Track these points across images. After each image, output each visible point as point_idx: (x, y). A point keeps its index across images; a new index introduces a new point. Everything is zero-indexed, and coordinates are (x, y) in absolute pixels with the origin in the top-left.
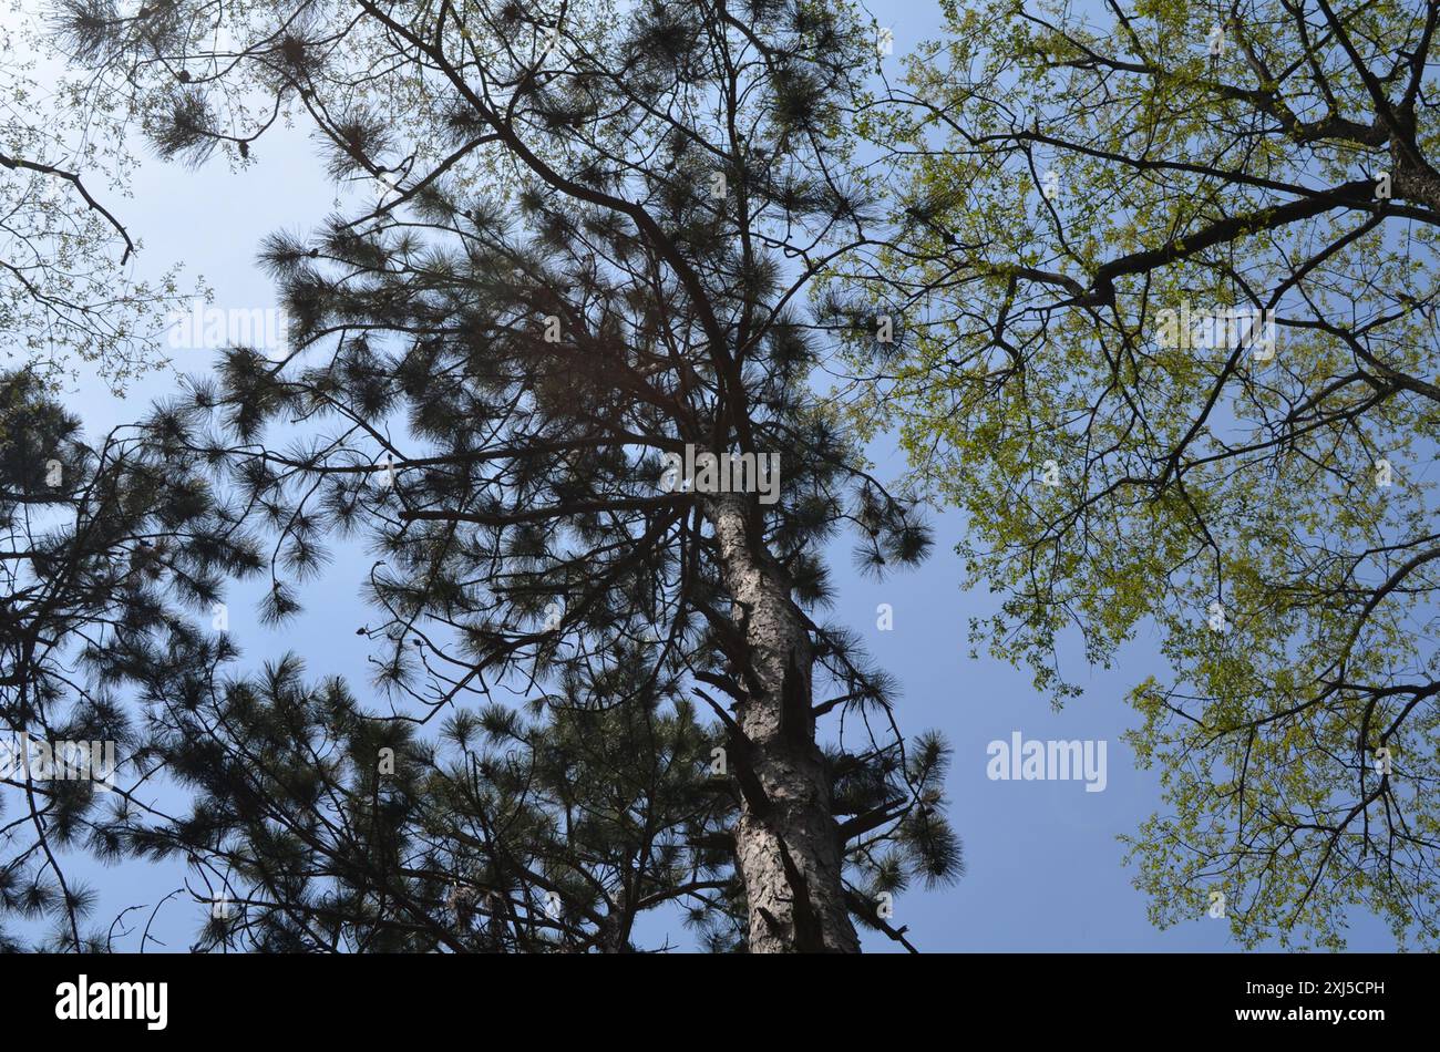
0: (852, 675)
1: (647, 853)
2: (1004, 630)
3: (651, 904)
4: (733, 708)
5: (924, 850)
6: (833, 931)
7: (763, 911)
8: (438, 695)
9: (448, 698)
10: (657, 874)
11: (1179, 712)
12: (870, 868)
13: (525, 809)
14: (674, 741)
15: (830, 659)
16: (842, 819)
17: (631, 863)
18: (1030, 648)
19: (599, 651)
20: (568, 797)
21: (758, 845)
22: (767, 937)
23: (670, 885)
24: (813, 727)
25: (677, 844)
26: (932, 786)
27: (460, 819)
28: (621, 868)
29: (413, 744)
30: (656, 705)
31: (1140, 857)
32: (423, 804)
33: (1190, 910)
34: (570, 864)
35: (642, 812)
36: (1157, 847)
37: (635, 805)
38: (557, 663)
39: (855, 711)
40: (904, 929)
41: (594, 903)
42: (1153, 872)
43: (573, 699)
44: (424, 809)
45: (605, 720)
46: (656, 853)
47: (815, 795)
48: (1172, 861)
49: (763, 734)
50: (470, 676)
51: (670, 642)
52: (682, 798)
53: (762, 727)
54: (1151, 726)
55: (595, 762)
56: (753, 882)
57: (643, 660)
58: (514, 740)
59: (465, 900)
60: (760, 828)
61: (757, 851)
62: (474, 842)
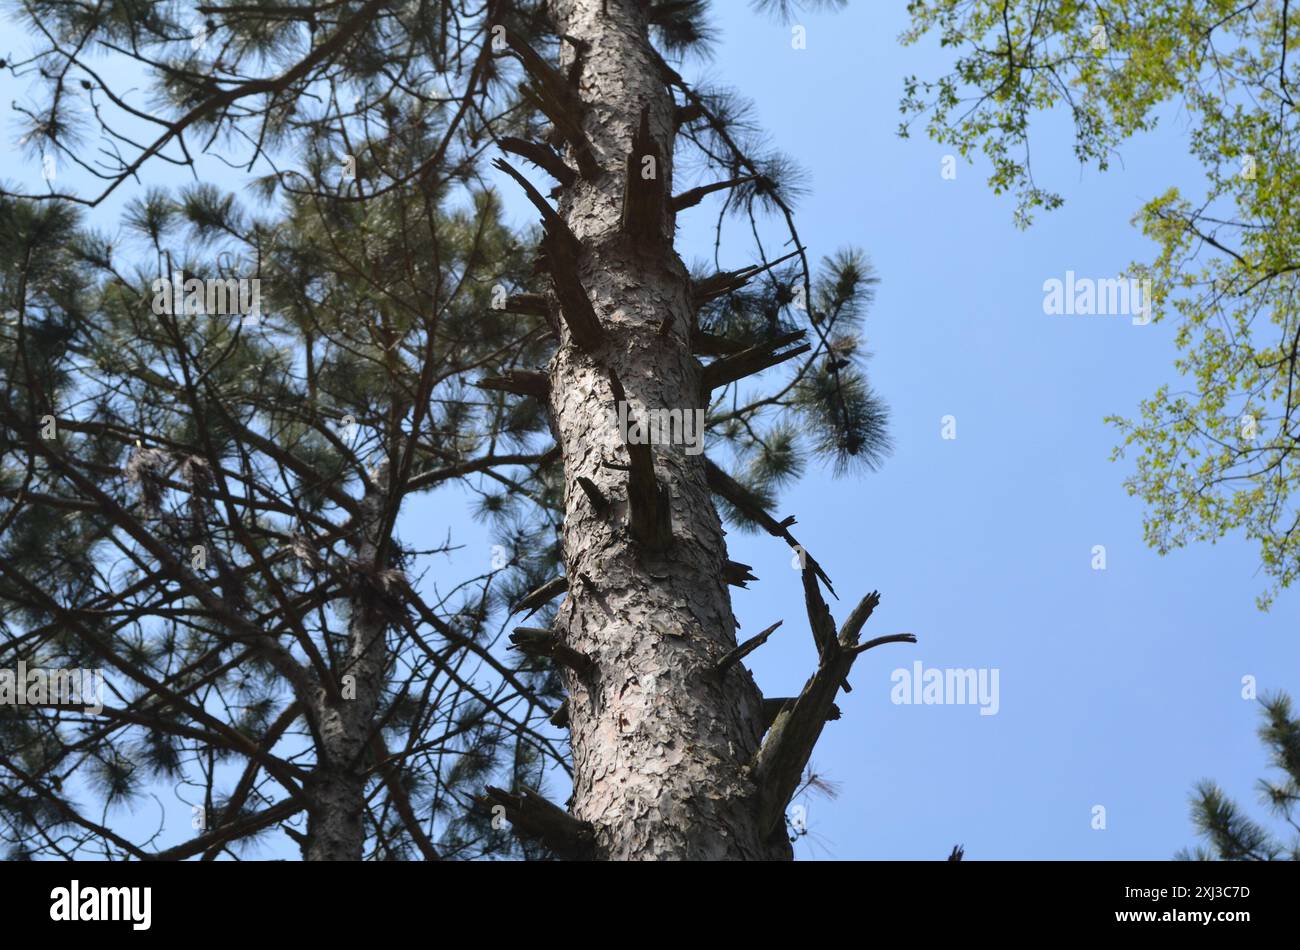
0: (736, 160)
1: (423, 409)
2: (953, 101)
3: (426, 484)
4: (555, 194)
5: (833, 418)
6: (687, 514)
7: (585, 483)
8: (117, 164)
9: (132, 170)
10: (437, 443)
11: (1211, 241)
12: (749, 445)
13: (245, 339)
14: (469, 249)
15: (705, 136)
16: (706, 361)
17: (399, 424)
18: (991, 132)
19: (361, 110)
20: (308, 323)
21: (582, 390)
22: (591, 519)
23: (456, 459)
24: (672, 225)
25: (467, 399)
26: (843, 329)
27: (150, 349)
28: (385, 431)
29: (81, 237)
30: (442, 195)
31: (1138, 449)
32: (94, 326)
33: (1205, 527)
34: (309, 422)
35: (419, 352)
36: (1164, 436)
37: (408, 342)
38: (297, 126)
39: (739, 214)
40: (790, 521)
41: (343, 480)
42: (1154, 472)
43: (320, 181)
44: (95, 334)
45: (366, 214)
46: (438, 412)
47: (669, 321)
48: (1184, 457)
49: (598, 231)
50: (165, 139)
51: (467, 101)
52: (477, 333)
53: (596, 222)
54: (1168, 260)
55: (351, 275)
56: (573, 442)
57: (424, 127)
58: (230, 237)
59: (152, 467)
60: (587, 366)
61: (581, 398)
62: (168, 384)
